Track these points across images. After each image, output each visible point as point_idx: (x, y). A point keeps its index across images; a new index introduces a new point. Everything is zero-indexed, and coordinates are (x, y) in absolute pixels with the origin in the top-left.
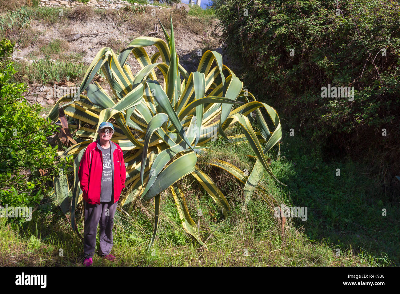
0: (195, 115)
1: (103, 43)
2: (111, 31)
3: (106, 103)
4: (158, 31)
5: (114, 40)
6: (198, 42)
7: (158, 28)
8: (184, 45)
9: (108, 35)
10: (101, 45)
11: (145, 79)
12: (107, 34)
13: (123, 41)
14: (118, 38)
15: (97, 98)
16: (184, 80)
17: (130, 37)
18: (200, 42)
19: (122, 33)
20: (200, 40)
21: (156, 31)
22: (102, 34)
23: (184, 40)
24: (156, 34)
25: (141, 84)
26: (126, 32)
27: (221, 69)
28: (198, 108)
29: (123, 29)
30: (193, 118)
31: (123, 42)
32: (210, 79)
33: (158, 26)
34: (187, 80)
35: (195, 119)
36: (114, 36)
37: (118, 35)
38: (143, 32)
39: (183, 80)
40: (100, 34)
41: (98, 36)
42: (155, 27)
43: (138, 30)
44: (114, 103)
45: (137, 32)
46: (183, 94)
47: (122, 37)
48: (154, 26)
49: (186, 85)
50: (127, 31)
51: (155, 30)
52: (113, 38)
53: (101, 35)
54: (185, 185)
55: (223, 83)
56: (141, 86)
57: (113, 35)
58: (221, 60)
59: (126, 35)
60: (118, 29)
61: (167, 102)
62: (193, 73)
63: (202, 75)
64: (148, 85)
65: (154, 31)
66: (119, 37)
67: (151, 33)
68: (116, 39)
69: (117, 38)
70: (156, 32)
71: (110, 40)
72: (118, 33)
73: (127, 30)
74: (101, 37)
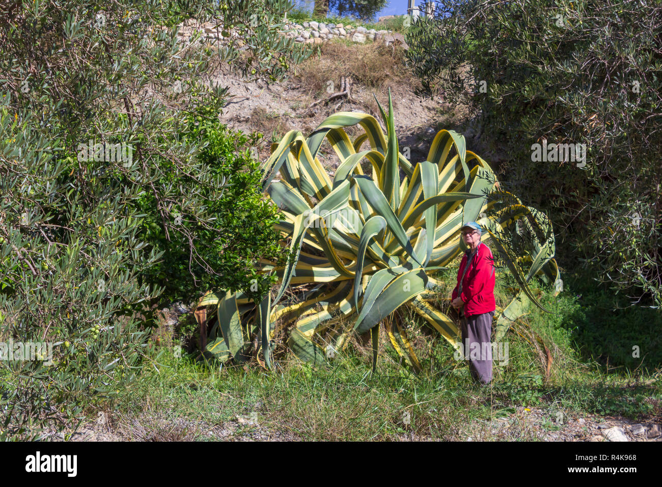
0: (424, 227)
1: (242, 119)
2: (255, 94)
3: (299, 207)
4: (348, 91)
5: (264, 111)
6: (429, 109)
7: (348, 86)
8: (401, 116)
9: (251, 101)
10: (239, 122)
11: (351, 173)
12: (248, 99)
13: (282, 112)
14: (270, 108)
15: (286, 201)
16: (406, 179)
17: (293, 104)
18: (434, 109)
19: (277, 96)
20: (432, 104)
21: (345, 90)
22: (238, 100)
23: (399, 106)
24: (345, 96)
25: (346, 180)
26: (284, 95)
27: (463, 158)
28: (428, 213)
29: (279, 88)
30: (422, 233)
31: (281, 115)
32: (449, 174)
33: (347, 79)
34: (410, 175)
35: (424, 233)
36: (263, 105)
37: (269, 101)
38: (318, 94)
39: (404, 179)
40: (235, 100)
41: (232, 104)
42: (343, 82)
43: (309, 90)
44: (309, 207)
45: (307, 94)
46: (403, 201)
47: (278, 105)
48: (341, 81)
49: (408, 185)
50: (286, 92)
51: (342, 89)
52: (262, 108)
53: (237, 103)
54: (412, 329)
55: (467, 178)
56: (347, 183)
57: (261, 101)
58: (463, 144)
59: (286, 101)
60: (268, 89)
61: (384, 203)
62: (421, 165)
63: (434, 167)
64: (356, 181)
65: (339, 90)
66: (273, 104)
67: (335, 95)
68: (268, 110)
69: (268, 107)
70: (345, 92)
71: (256, 112)
72: (269, 97)
73: (286, 90)
74: (237, 106)
